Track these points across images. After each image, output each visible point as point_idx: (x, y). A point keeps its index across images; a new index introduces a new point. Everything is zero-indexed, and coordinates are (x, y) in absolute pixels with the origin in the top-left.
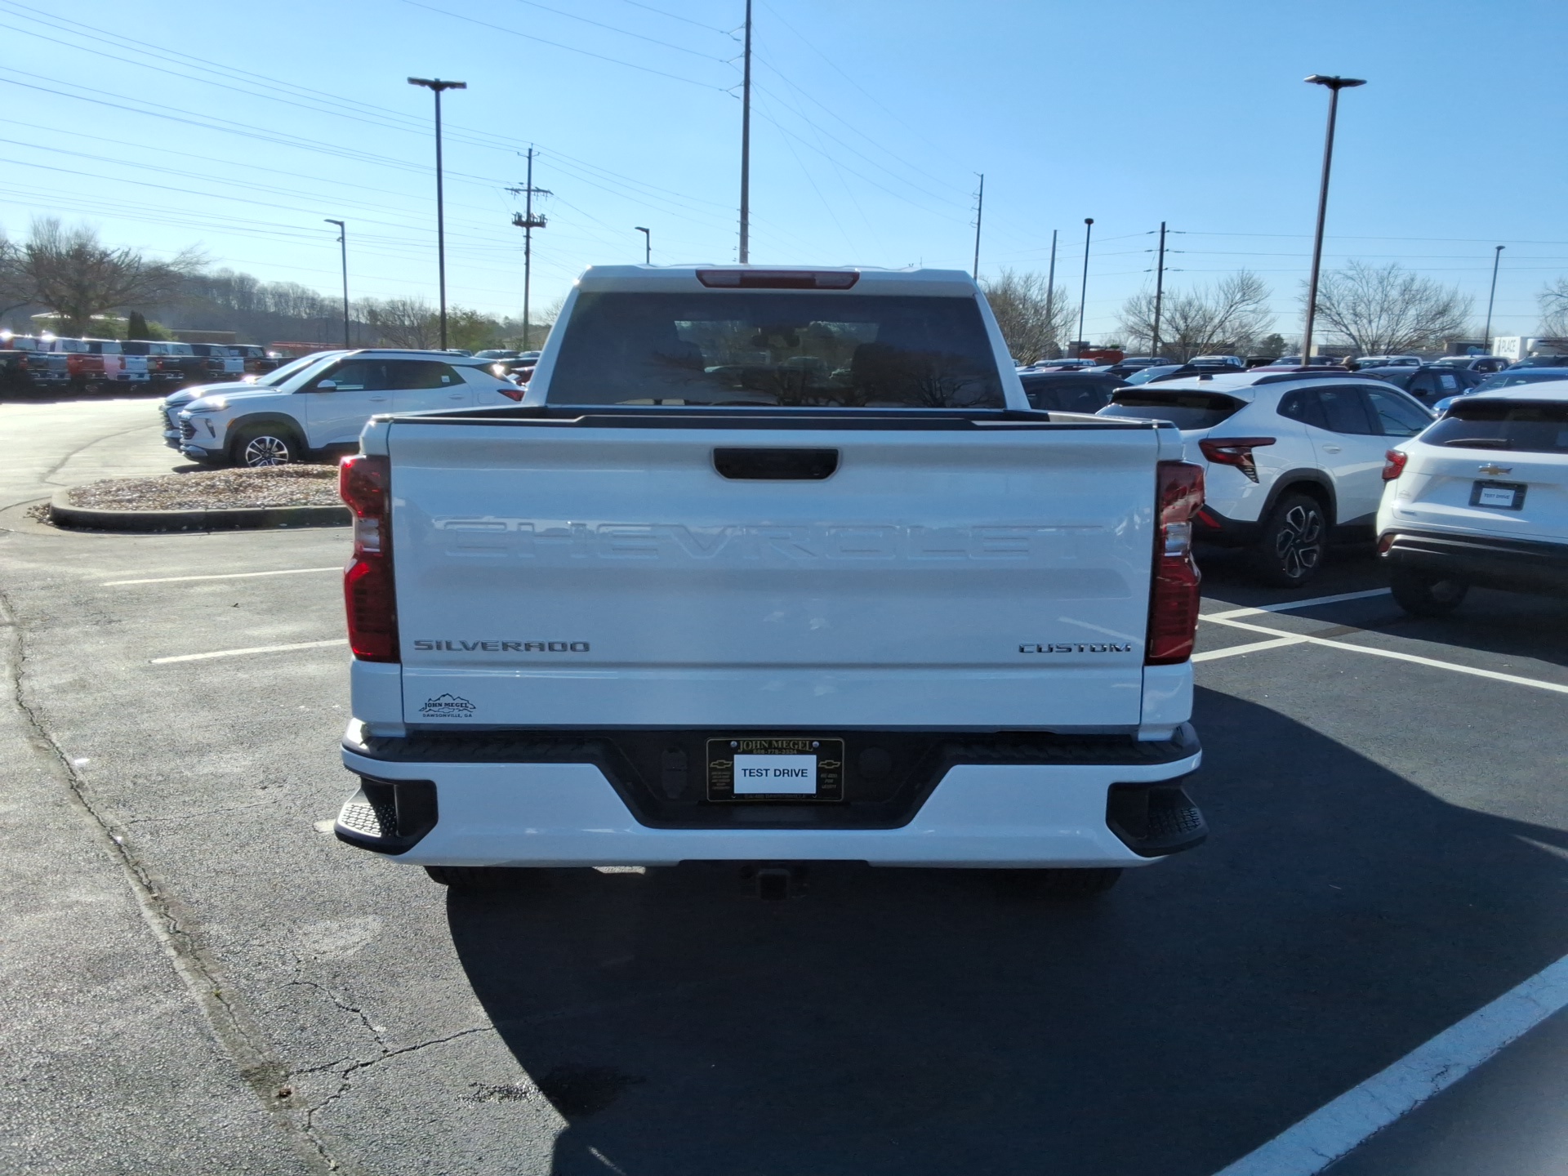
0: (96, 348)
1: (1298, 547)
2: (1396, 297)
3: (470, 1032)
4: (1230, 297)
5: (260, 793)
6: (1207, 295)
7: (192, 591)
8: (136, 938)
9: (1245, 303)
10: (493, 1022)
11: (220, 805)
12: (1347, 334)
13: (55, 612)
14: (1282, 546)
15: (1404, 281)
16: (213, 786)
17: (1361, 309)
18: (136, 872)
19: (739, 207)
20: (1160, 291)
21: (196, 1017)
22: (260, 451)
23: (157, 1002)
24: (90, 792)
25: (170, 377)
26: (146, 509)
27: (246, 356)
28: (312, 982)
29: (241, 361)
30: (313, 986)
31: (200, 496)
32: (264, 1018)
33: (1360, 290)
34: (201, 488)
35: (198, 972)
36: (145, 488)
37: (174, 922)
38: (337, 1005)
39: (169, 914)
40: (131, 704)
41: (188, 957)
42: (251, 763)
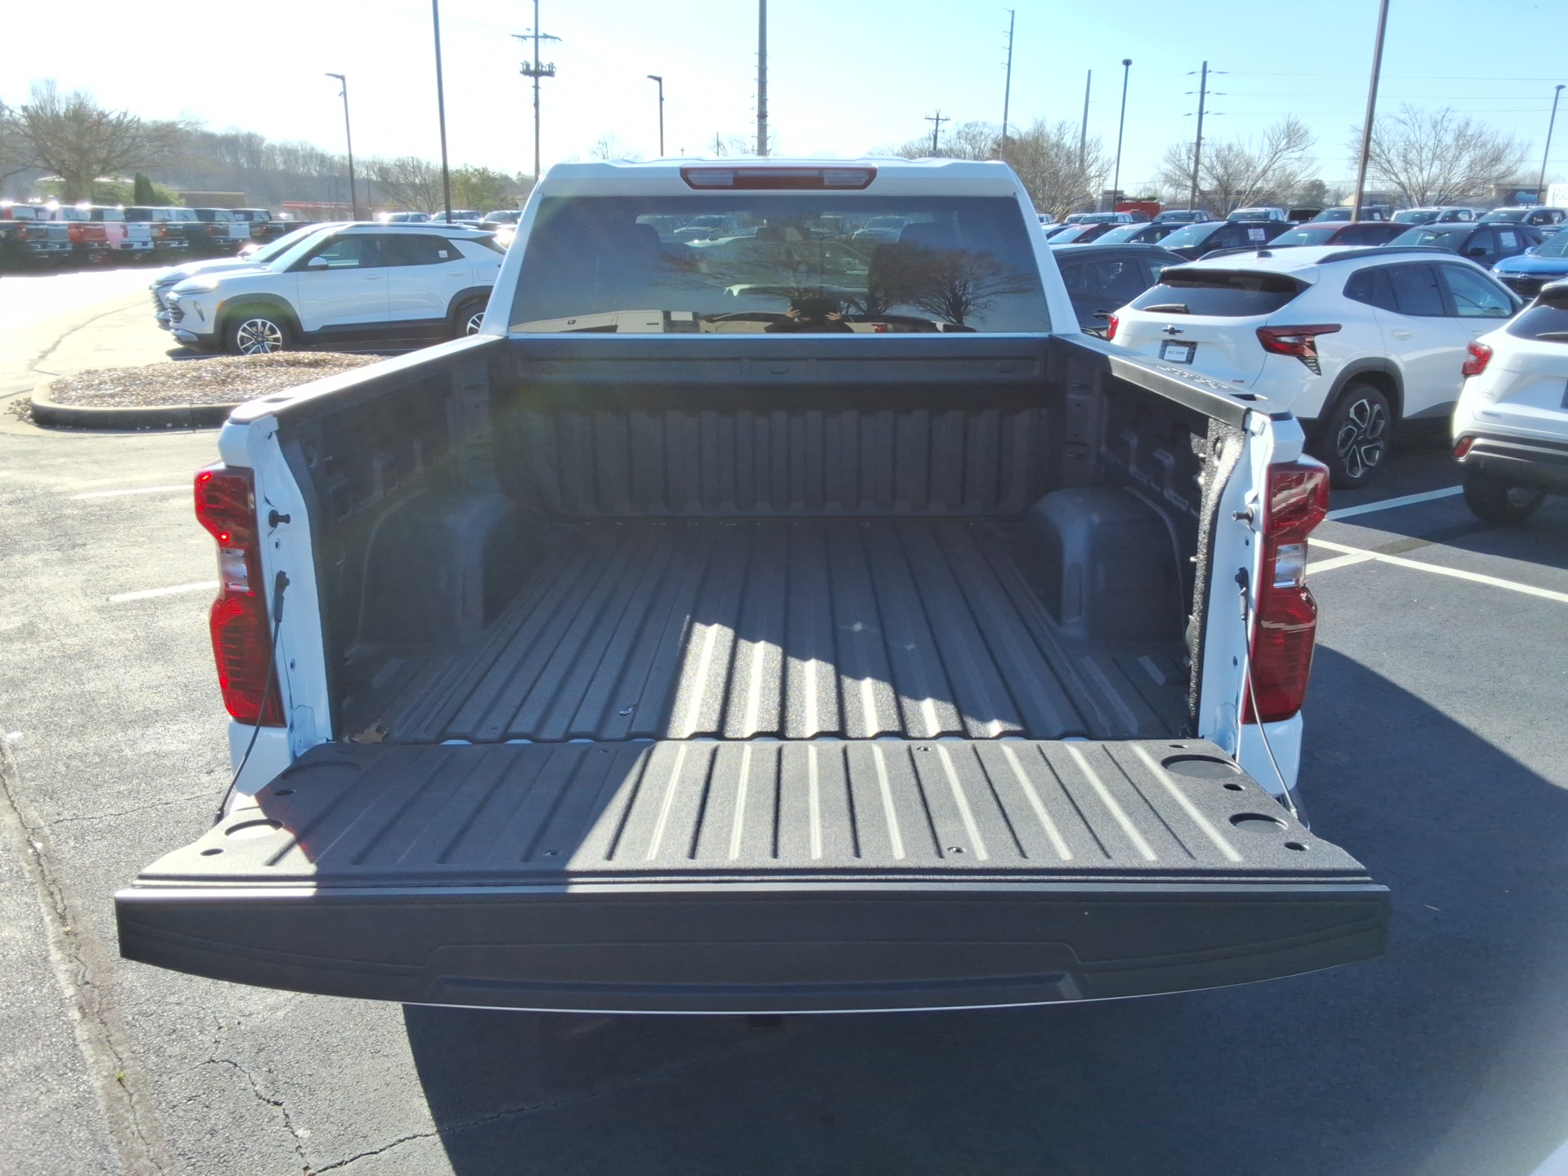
0: (98, 215)
1: (1359, 444)
2: (1449, 143)
3: (409, 1138)
4: (1275, 143)
5: (205, 778)
6: (1250, 142)
7: (167, 505)
8: (37, 993)
9: (1290, 150)
10: (437, 1125)
11: (158, 797)
12: (1396, 182)
13: (17, 535)
14: (1344, 443)
15: (1459, 126)
16: (153, 769)
17: (1413, 155)
18: (52, 894)
19: (757, 50)
20: (1199, 138)
21: (91, 1113)
22: (252, 335)
23: (48, 1091)
24: (17, 779)
25: (175, 244)
26: (128, 405)
27: (252, 220)
28: (231, 1060)
29: (246, 225)
30: (231, 1065)
31: (185, 389)
32: (170, 1115)
33: (1412, 135)
34: (186, 380)
35: (102, 1044)
36: (129, 380)
37: (84, 968)
38: (257, 1095)
39: (81, 956)
40: (79, 656)
41: (92, 1021)
42: (199, 737)
